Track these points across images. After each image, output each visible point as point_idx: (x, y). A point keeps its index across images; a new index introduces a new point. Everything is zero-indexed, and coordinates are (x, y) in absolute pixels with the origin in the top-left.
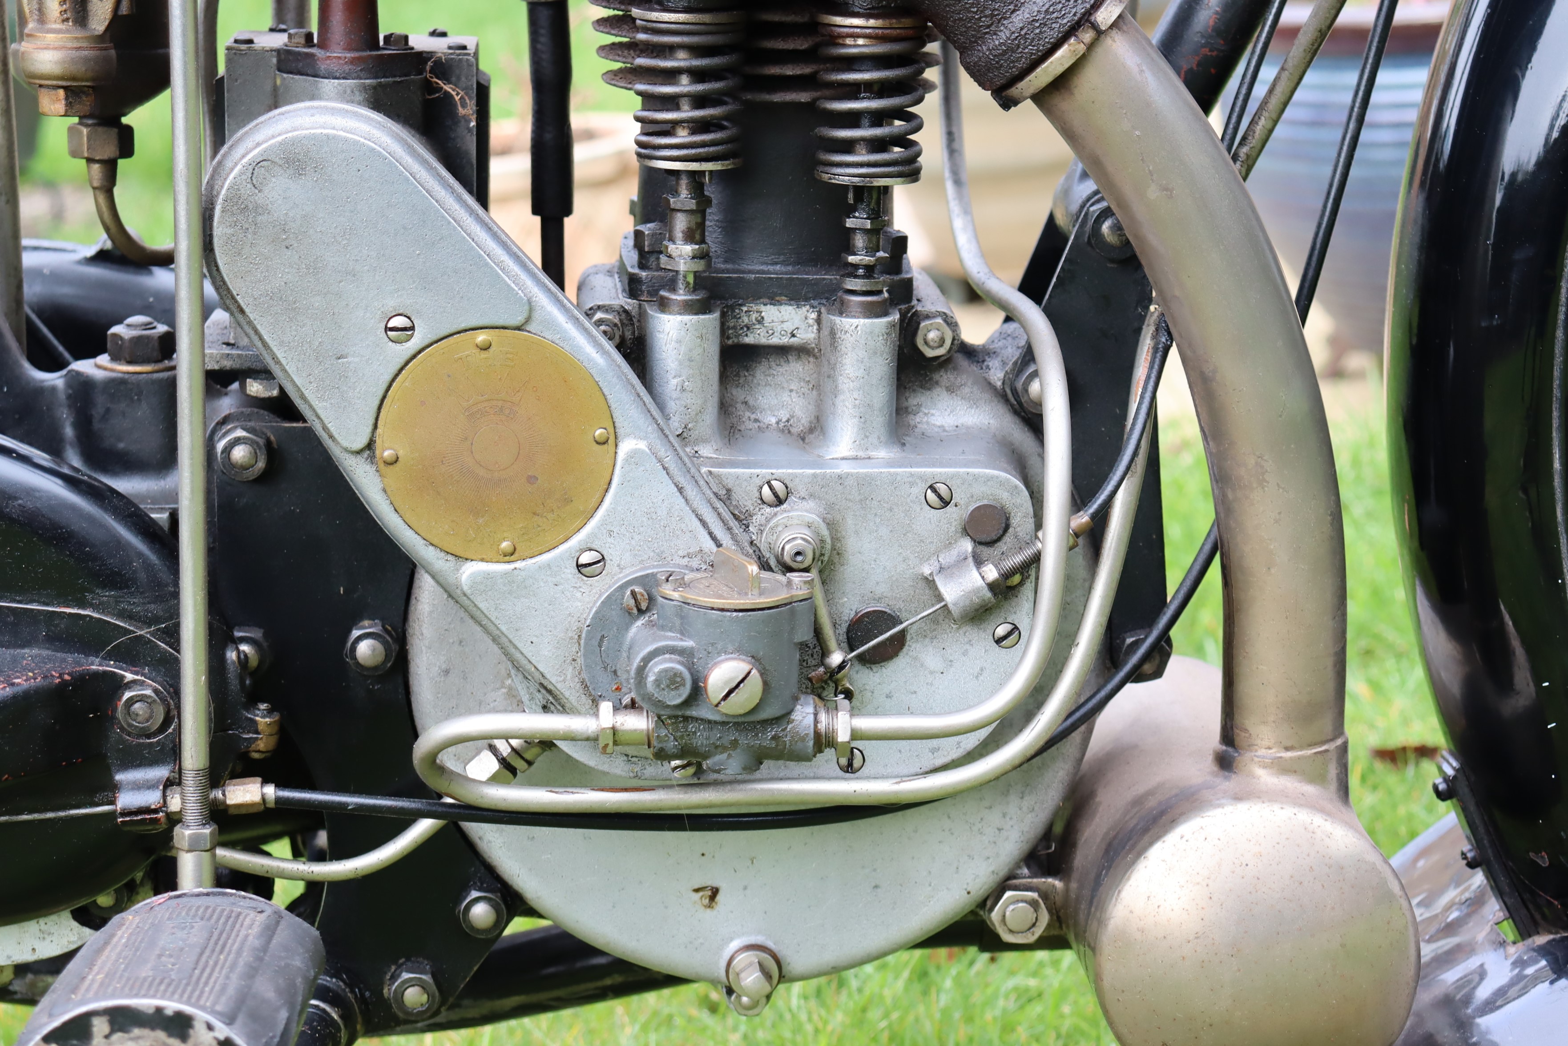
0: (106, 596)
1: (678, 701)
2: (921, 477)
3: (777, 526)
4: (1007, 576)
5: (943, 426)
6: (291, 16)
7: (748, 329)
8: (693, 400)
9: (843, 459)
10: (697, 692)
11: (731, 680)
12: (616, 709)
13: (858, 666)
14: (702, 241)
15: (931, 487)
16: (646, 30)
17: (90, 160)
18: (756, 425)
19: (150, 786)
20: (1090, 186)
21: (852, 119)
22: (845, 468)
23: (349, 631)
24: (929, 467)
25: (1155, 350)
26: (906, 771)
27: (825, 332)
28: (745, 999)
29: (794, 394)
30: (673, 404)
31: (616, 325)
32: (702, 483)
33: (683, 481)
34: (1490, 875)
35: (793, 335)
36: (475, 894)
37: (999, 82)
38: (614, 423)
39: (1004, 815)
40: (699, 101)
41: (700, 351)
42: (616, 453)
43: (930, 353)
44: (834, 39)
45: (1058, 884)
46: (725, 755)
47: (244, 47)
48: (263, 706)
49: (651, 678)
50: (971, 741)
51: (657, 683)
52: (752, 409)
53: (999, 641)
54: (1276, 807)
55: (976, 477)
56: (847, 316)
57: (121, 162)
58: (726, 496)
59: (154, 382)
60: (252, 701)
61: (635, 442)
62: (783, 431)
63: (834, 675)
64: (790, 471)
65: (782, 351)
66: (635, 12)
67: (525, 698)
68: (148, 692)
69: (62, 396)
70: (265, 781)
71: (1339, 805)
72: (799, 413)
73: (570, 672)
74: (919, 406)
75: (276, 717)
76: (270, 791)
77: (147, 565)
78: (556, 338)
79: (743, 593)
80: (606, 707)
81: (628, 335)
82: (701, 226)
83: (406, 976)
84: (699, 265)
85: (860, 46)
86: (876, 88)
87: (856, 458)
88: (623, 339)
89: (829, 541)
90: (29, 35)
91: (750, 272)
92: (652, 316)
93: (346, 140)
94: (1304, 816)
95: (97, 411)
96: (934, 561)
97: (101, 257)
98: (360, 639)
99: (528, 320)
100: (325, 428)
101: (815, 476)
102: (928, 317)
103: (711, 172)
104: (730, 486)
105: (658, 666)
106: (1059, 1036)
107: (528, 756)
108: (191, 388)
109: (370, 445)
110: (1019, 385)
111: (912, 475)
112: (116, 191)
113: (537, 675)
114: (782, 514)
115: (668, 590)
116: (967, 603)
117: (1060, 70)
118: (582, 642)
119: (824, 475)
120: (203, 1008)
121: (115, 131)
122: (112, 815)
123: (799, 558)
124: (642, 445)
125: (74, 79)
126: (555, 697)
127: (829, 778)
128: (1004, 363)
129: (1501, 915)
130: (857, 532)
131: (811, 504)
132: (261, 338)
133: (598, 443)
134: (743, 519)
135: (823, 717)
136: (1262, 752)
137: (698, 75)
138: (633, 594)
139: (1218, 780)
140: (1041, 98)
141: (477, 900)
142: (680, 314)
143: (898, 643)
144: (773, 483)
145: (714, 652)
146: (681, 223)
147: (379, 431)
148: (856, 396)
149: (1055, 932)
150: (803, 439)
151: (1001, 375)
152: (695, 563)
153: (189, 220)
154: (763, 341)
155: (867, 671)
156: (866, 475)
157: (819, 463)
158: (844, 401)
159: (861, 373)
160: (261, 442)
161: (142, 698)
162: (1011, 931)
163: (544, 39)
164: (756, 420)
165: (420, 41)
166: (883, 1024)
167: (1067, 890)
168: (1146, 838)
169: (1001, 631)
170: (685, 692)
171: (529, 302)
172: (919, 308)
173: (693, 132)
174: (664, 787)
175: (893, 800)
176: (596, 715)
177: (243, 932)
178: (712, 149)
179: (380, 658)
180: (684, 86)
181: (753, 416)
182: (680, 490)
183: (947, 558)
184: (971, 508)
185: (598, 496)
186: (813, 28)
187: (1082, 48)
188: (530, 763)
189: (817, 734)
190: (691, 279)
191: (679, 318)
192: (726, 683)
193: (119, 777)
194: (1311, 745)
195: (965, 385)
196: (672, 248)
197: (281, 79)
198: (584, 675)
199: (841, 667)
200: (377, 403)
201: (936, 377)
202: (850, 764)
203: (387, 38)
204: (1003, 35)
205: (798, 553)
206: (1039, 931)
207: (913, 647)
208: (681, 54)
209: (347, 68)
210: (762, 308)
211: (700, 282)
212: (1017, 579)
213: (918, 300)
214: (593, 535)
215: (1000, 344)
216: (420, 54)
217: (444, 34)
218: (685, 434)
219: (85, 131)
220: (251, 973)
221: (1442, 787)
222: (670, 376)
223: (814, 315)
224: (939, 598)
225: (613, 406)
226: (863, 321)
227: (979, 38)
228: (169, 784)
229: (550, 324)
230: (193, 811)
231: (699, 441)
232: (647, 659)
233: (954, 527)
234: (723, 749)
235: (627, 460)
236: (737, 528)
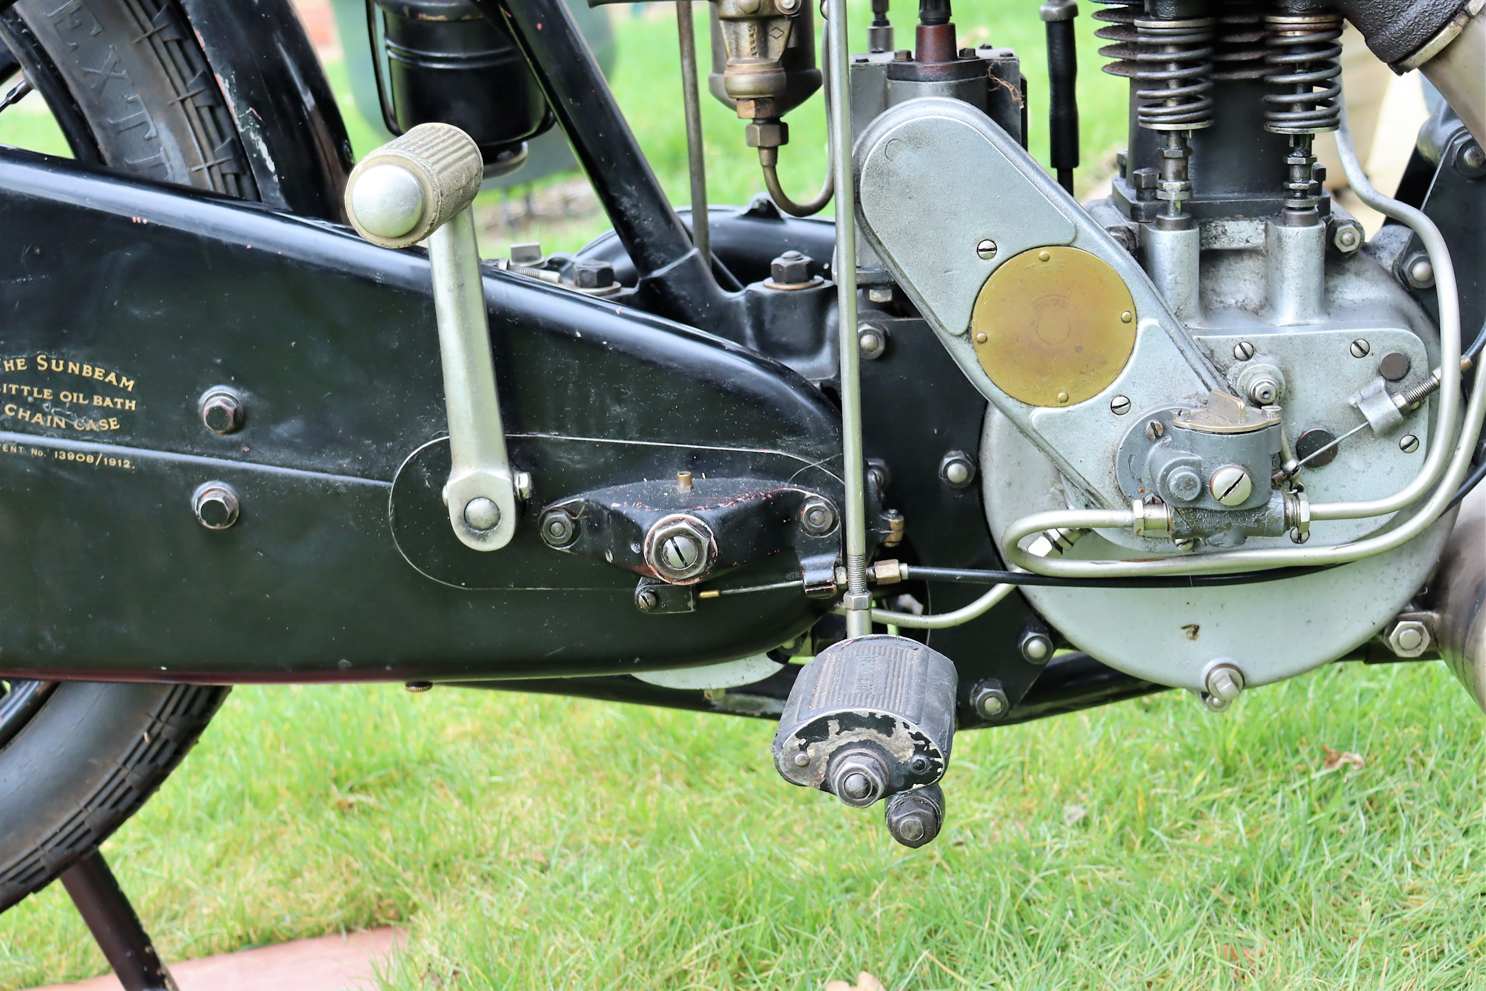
0: (791, 440)
1: (1192, 497)
2: (1348, 336)
3: (1247, 374)
4: (1411, 402)
5: (1353, 300)
6: (881, 42)
7: (1216, 238)
8: (1183, 291)
9: (1290, 326)
10: (1205, 491)
11: (1229, 482)
12: (1145, 505)
13: (1305, 470)
14: (1186, 179)
15: (1355, 343)
16: (1145, 34)
17: (760, 148)
18: (1222, 305)
19: (825, 567)
20: (1454, 125)
21: (1291, 88)
22: (1291, 332)
23: (941, 459)
24: (1353, 328)
26: (1338, 541)
27: (1272, 238)
28: (1216, 700)
29: (1248, 283)
30: (1169, 291)
32: (1194, 347)
33: (1184, 347)
35: (1248, 242)
36: (1031, 635)
37: (1397, 56)
38: (1135, 308)
39: (1399, 569)
40: (1184, 82)
41: (1187, 255)
42: (1137, 328)
43: (1344, 249)
44: (1277, 33)
45: (1435, 616)
46: (1222, 534)
47: (863, 64)
48: (893, 511)
49: (1173, 483)
50: (1384, 519)
51: (1177, 485)
52: (1218, 294)
53: (1403, 448)
55: (1386, 335)
56: (1289, 226)
57: (781, 149)
58: (1210, 355)
59: (804, 295)
60: (885, 509)
61: (1150, 320)
62: (1241, 309)
63: (1290, 477)
64: (1253, 336)
65: (1239, 253)
66: (1137, 22)
67: (1072, 500)
68: (822, 504)
69: (744, 308)
70: (901, 562)
72: (1252, 295)
73: (1107, 481)
74: (1336, 286)
75: (902, 519)
76: (905, 568)
77: (815, 420)
78: (1094, 250)
79: (1233, 422)
80: (1137, 504)
81: (1138, 244)
82: (1185, 168)
83: (986, 690)
84: (1185, 196)
85: (1296, 37)
86: (1307, 65)
87: (1298, 325)
88: (1132, 247)
89: (1284, 383)
90: (730, 66)
91: (1216, 199)
92: (1151, 233)
93: (949, 122)
95: (767, 318)
96: (1357, 394)
97: (753, 214)
98: (949, 464)
99: (1075, 239)
100: (937, 320)
101: (1272, 338)
102: (1341, 224)
103: (1193, 130)
104: (1213, 348)
105: (1177, 474)
107: (1071, 540)
108: (848, 297)
109: (968, 331)
110: (1406, 268)
111: (1341, 335)
112: (778, 167)
113: (1084, 484)
114: (1251, 366)
115: (1179, 421)
116: (1385, 422)
117: (1444, 45)
118: (1117, 460)
119: (1279, 337)
120: (900, 714)
121: (777, 127)
122: (801, 588)
123: (1266, 396)
124: (1155, 322)
125: (761, 93)
126: (1097, 499)
127: (1286, 548)
128: (1392, 254)
130: (1302, 376)
131: (1270, 358)
132: (893, 261)
133: (1124, 322)
134: (1222, 371)
135: (1290, 505)
137: (1183, 64)
138: (1153, 425)
140: (1425, 68)
141: (1033, 638)
142: (1173, 230)
143: (1333, 452)
144: (1243, 344)
145: (1216, 462)
146: (1171, 167)
147: (974, 320)
148: (1297, 282)
149: (1433, 649)
150: (1257, 314)
151: (1391, 262)
152: (1194, 402)
153: (844, 184)
154: (1227, 246)
155: (1310, 473)
156: (1309, 336)
157: (1272, 329)
158: (1288, 285)
159: (1301, 265)
160: (881, 332)
161: (817, 509)
162: (1403, 649)
163: (1059, 47)
164: (1221, 302)
165: (982, 54)
167: (1443, 620)
169: (1405, 441)
170: (1197, 491)
171: (1076, 227)
172: (1336, 218)
173: (1181, 103)
174: (1171, 558)
175: (1332, 561)
176: (1132, 509)
177: (908, 664)
178: (1195, 114)
179: (964, 475)
180: (1173, 71)
181: (1219, 299)
182: (1182, 352)
183: (1367, 392)
184: (1383, 356)
185: (1124, 359)
186: (1262, 26)
187: (1459, 29)
188: (1072, 544)
189: (1287, 517)
190: (1179, 205)
191: (1172, 233)
192: (1226, 484)
193: (803, 562)
195: (1366, 271)
196: (1165, 184)
197: (890, 84)
198: (1118, 482)
199: (1295, 470)
200: (972, 301)
201: (1347, 266)
202: (1300, 538)
203: (962, 52)
204: (1402, 23)
205: (1266, 393)
206: (1423, 648)
207: (1343, 456)
208: (1170, 50)
209: (938, 74)
210: (1226, 223)
211: (1185, 208)
212: (1416, 405)
213: (1335, 213)
214: (1122, 386)
215: (1386, 241)
216: (984, 61)
217: (989, 47)
218: (1179, 313)
219: (758, 128)
220: (922, 690)
222: (1166, 274)
223: (1262, 227)
224: (1363, 419)
226: (1301, 229)
227: (1383, 26)
228: (836, 565)
229: (1090, 241)
230: (856, 583)
231: (1189, 317)
232: (1168, 470)
233: (1372, 369)
234: (1221, 530)
235: (1144, 333)
236: (1220, 378)
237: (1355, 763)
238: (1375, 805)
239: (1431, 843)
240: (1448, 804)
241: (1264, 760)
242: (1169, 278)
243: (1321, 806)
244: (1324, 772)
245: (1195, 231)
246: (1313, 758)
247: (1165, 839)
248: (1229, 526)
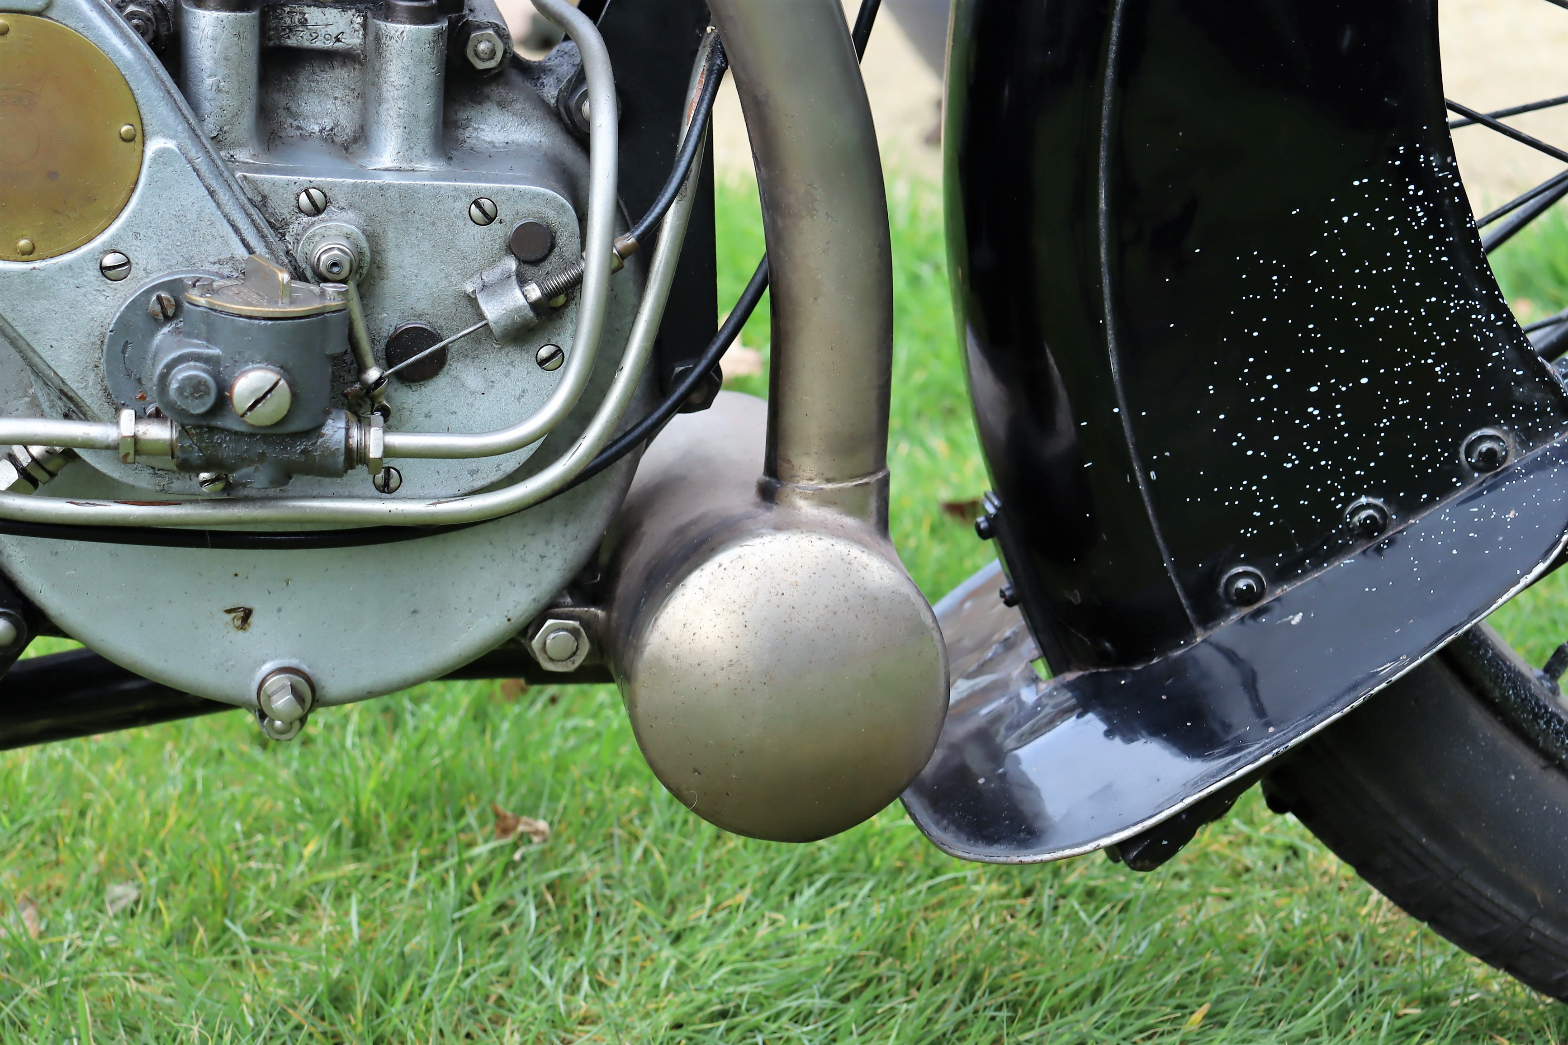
1: (202, 410)
2: (466, 192)
3: (314, 236)
4: (549, 295)
5: (493, 142)
7: (291, 31)
8: (229, 102)
9: (386, 170)
10: (223, 401)
11: (258, 389)
12: (138, 418)
13: (396, 384)
15: (476, 203)
18: (298, 133)
22: (388, 179)
24: (474, 181)
25: (710, 71)
26: (443, 493)
27: (371, 37)
28: (278, 723)
29: (338, 102)
30: (208, 104)
31: (149, 19)
32: (235, 187)
33: (214, 184)
34: (1028, 614)
35: (338, 40)
38: (141, 120)
39: (547, 543)
41: (236, 50)
42: (143, 151)
43: (481, 65)
45: (600, 613)
46: (251, 469)
49: (174, 385)
50: (516, 460)
51: (181, 390)
52: (295, 116)
53: (542, 363)
54: (814, 538)
55: (522, 194)
56: (393, 21)
58: (262, 203)
61: (164, 140)
62: (326, 140)
63: (370, 392)
64: (329, 179)
65: (327, 56)
67: (45, 406)
71: (878, 538)
72: (343, 122)
73: (91, 378)
74: (469, 120)
78: (79, 26)
79: (273, 302)
80: (127, 415)
81: (164, 32)
87: (399, 170)
88: (157, 34)
89: (368, 253)
92: (187, 11)
94: (841, 547)
96: (477, 278)
99: (49, 5)
101: (355, 185)
102: (479, 27)
104: (266, 192)
105: (182, 373)
106: (612, 774)
107: (50, 467)
110: (573, 103)
111: (456, 189)
113: (57, 381)
114: (320, 224)
115: (194, 295)
116: (509, 322)
118: (105, 347)
119: (365, 186)
123: (336, 269)
124: (171, 145)
126: (76, 405)
127: (364, 498)
128: (559, 81)
129: (1036, 653)
130: (398, 246)
131: (351, 215)
133: (124, 140)
134: (279, 228)
135: (355, 432)
136: (803, 483)
138: (159, 298)
139: (760, 511)
142: (217, 10)
143: (437, 362)
144: (312, 191)
145: (242, 359)
148: (400, 106)
149: (596, 662)
150: (346, 149)
151: (555, 93)
152: (226, 270)
154: (307, 44)
155: (406, 389)
156: (408, 187)
157: (362, 172)
158: (388, 109)
159: (406, 81)
162: (551, 660)
164: (299, 128)
166: (437, 761)
167: (608, 620)
168: (686, 566)
169: (544, 352)
170: (210, 401)
172: (470, 19)
174: (191, 502)
175: (430, 521)
176: (117, 423)
181: (295, 123)
182: (212, 193)
183: (489, 276)
184: (516, 226)
185: (123, 195)
188: (52, 475)
189: (348, 449)
191: (215, 14)
192: (252, 393)
194: (852, 477)
195: (516, 100)
198: (106, 382)
199: (378, 382)
201: (487, 91)
202: (386, 484)
205: (335, 264)
206: (579, 660)
207: (453, 366)
210: (306, 9)
212: (561, 299)
213: (471, 10)
214: (116, 237)
215: (557, 61)
218: (220, 137)
221: (983, 525)
222: (205, 75)
223: (359, 20)
224: (481, 316)
225: (141, 102)
226: (408, 27)
229: (74, 11)
231: (235, 144)
232: (170, 366)
233: (498, 244)
234: (250, 462)
235: (154, 160)
236: (272, 237)
237: (537, 832)
238: (558, 896)
239: (625, 951)
240: (660, 898)
241: (412, 827)
242: (209, 81)
243: (484, 893)
244: (492, 845)
245: (255, 13)
246: (483, 823)
247: (243, 936)
248: (262, 456)
